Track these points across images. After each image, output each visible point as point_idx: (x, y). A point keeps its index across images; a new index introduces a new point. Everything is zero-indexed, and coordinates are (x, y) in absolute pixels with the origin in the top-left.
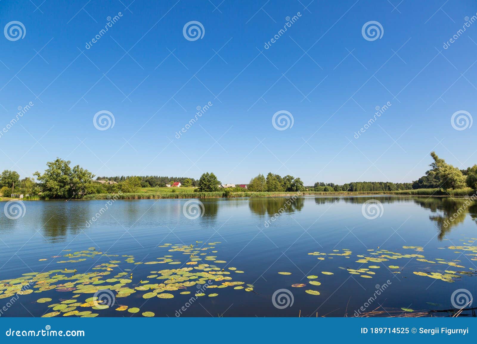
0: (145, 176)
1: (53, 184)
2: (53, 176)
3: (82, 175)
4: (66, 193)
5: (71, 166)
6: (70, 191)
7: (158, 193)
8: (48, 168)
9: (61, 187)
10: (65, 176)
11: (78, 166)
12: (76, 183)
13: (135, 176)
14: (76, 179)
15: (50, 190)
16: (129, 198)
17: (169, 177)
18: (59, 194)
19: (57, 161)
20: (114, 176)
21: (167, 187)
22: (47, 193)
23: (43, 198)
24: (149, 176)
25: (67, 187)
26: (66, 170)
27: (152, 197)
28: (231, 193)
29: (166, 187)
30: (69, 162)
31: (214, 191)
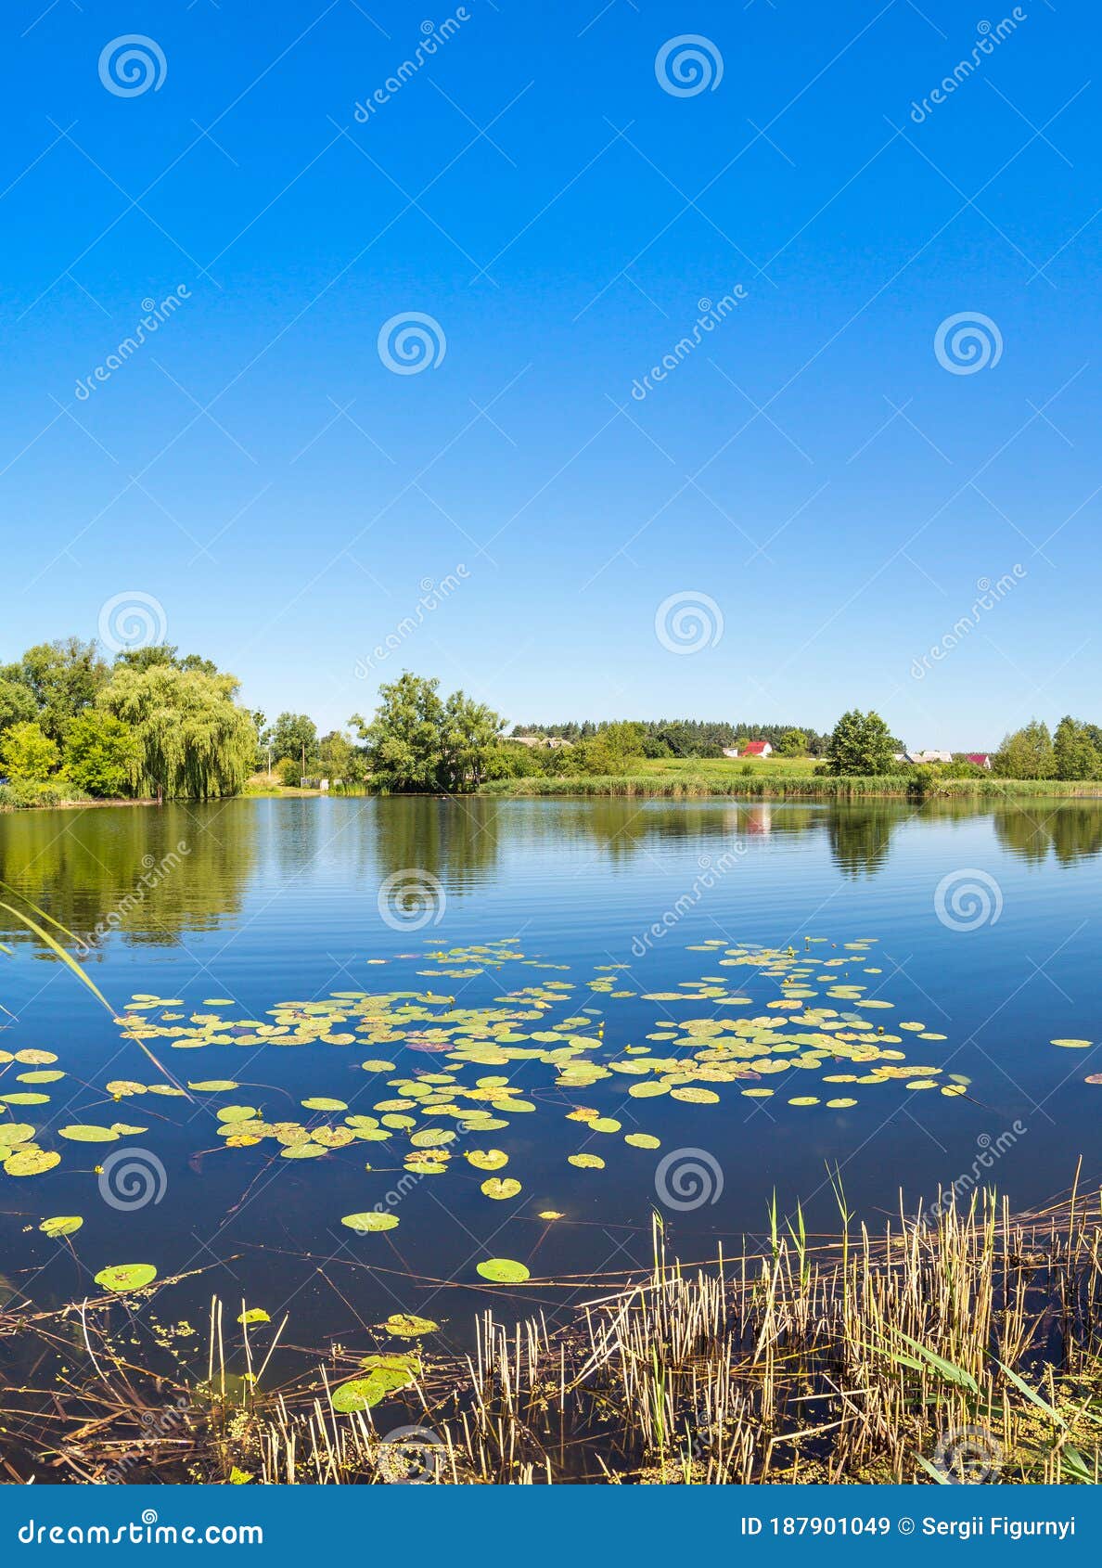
0: (657, 722)
1: (397, 749)
2: (395, 724)
3: (471, 721)
4: (433, 776)
5: (443, 695)
6: (442, 769)
7: (697, 779)
8: (383, 702)
9: (419, 757)
10: (426, 726)
11: (460, 694)
12: (458, 746)
13: (625, 722)
14: (456, 736)
15: (391, 766)
16: (608, 793)
17: (733, 724)
18: (415, 777)
19: (404, 681)
20: (561, 722)
21: (726, 757)
22: (384, 774)
23: (374, 789)
24: (670, 720)
25: (436, 758)
26: (428, 709)
27: (678, 791)
28: (935, 780)
29: (724, 756)
30: (435, 683)
31: (879, 773)
